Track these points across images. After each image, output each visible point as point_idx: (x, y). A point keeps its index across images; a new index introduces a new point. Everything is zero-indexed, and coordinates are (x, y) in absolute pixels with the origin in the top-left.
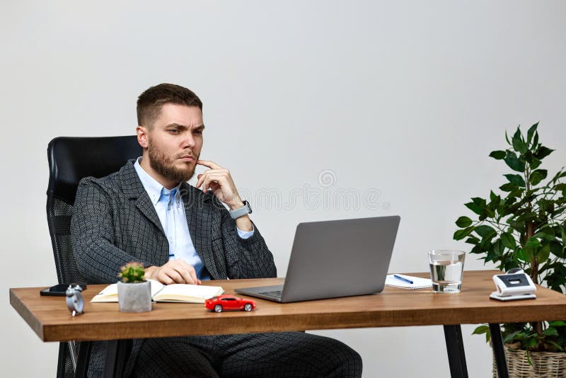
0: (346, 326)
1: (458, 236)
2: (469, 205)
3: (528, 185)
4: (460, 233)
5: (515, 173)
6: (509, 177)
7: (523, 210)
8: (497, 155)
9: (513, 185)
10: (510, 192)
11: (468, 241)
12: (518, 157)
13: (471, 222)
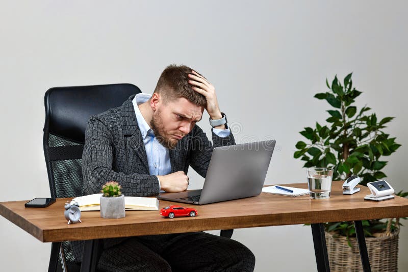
0: (257, 225)
1: (296, 155)
2: (302, 133)
3: (344, 117)
4: (298, 153)
5: (334, 109)
6: (330, 112)
7: (342, 136)
8: (319, 96)
9: (334, 118)
10: (333, 123)
11: (303, 159)
12: (336, 97)
13: (305, 145)
